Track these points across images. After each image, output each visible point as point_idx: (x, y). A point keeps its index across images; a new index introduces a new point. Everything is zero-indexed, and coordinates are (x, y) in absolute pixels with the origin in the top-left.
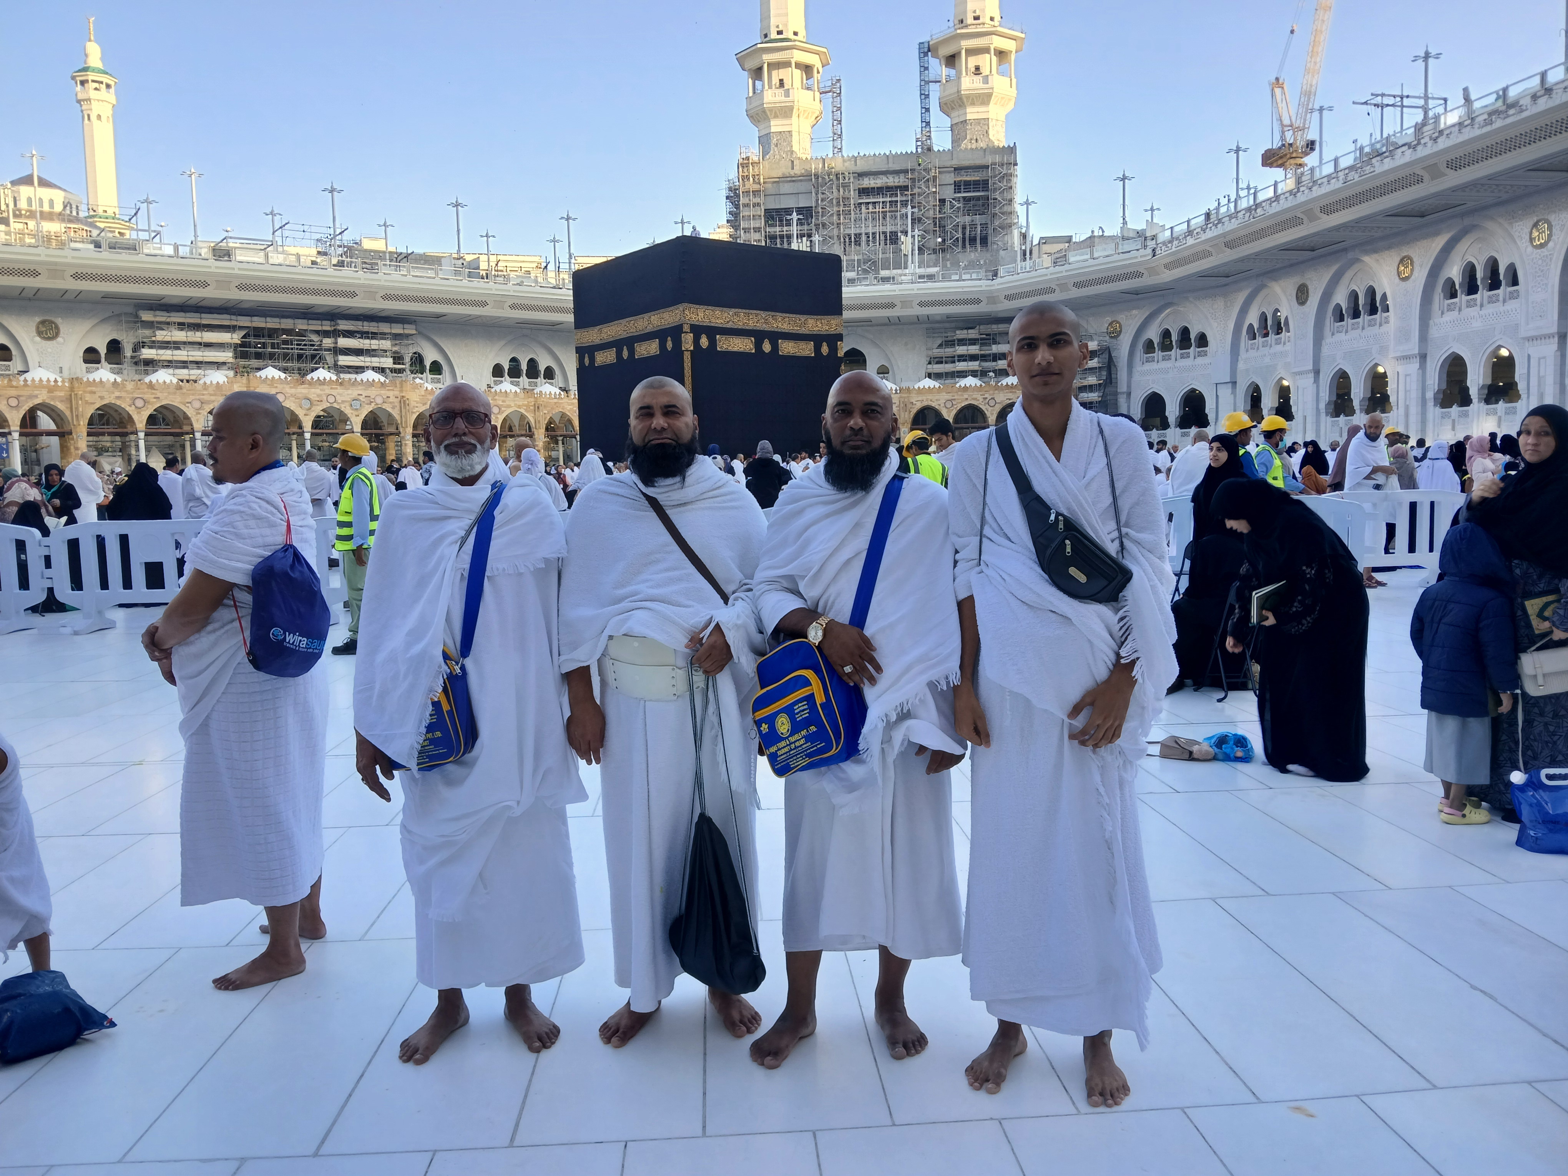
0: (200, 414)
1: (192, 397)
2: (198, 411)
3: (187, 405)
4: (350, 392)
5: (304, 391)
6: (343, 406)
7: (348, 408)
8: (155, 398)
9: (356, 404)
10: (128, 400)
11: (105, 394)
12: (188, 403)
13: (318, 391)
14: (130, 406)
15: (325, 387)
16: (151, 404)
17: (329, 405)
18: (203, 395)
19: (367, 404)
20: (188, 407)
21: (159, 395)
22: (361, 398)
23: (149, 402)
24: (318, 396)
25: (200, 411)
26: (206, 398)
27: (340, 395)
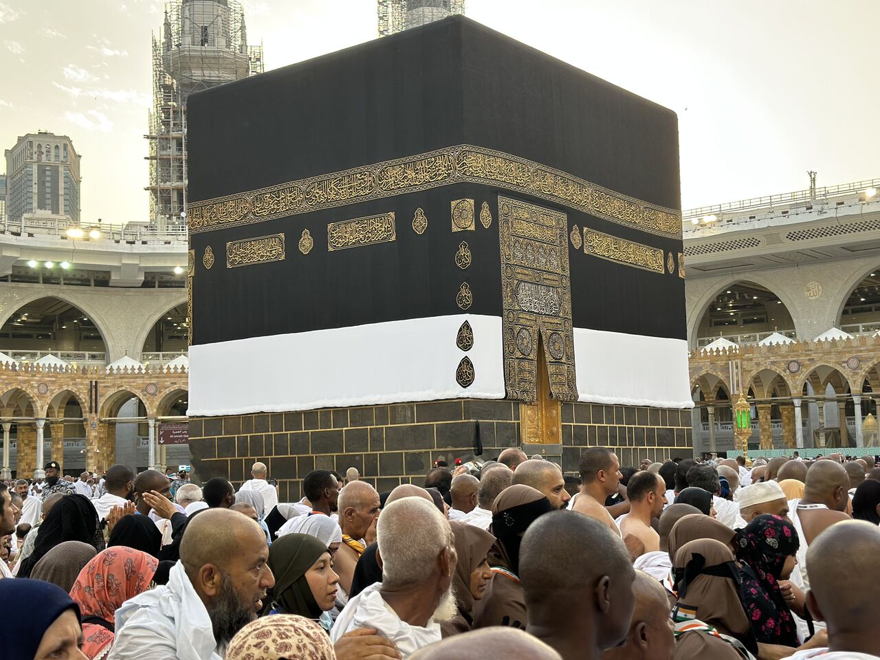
0: (857, 374)
2: (855, 371)
3: (843, 365)
8: (809, 360)
10: (783, 364)
12: (844, 362)
14: (785, 371)
16: (806, 367)
18: (861, 351)
21: (814, 356)
23: (802, 366)
25: (857, 371)
26: (864, 354)
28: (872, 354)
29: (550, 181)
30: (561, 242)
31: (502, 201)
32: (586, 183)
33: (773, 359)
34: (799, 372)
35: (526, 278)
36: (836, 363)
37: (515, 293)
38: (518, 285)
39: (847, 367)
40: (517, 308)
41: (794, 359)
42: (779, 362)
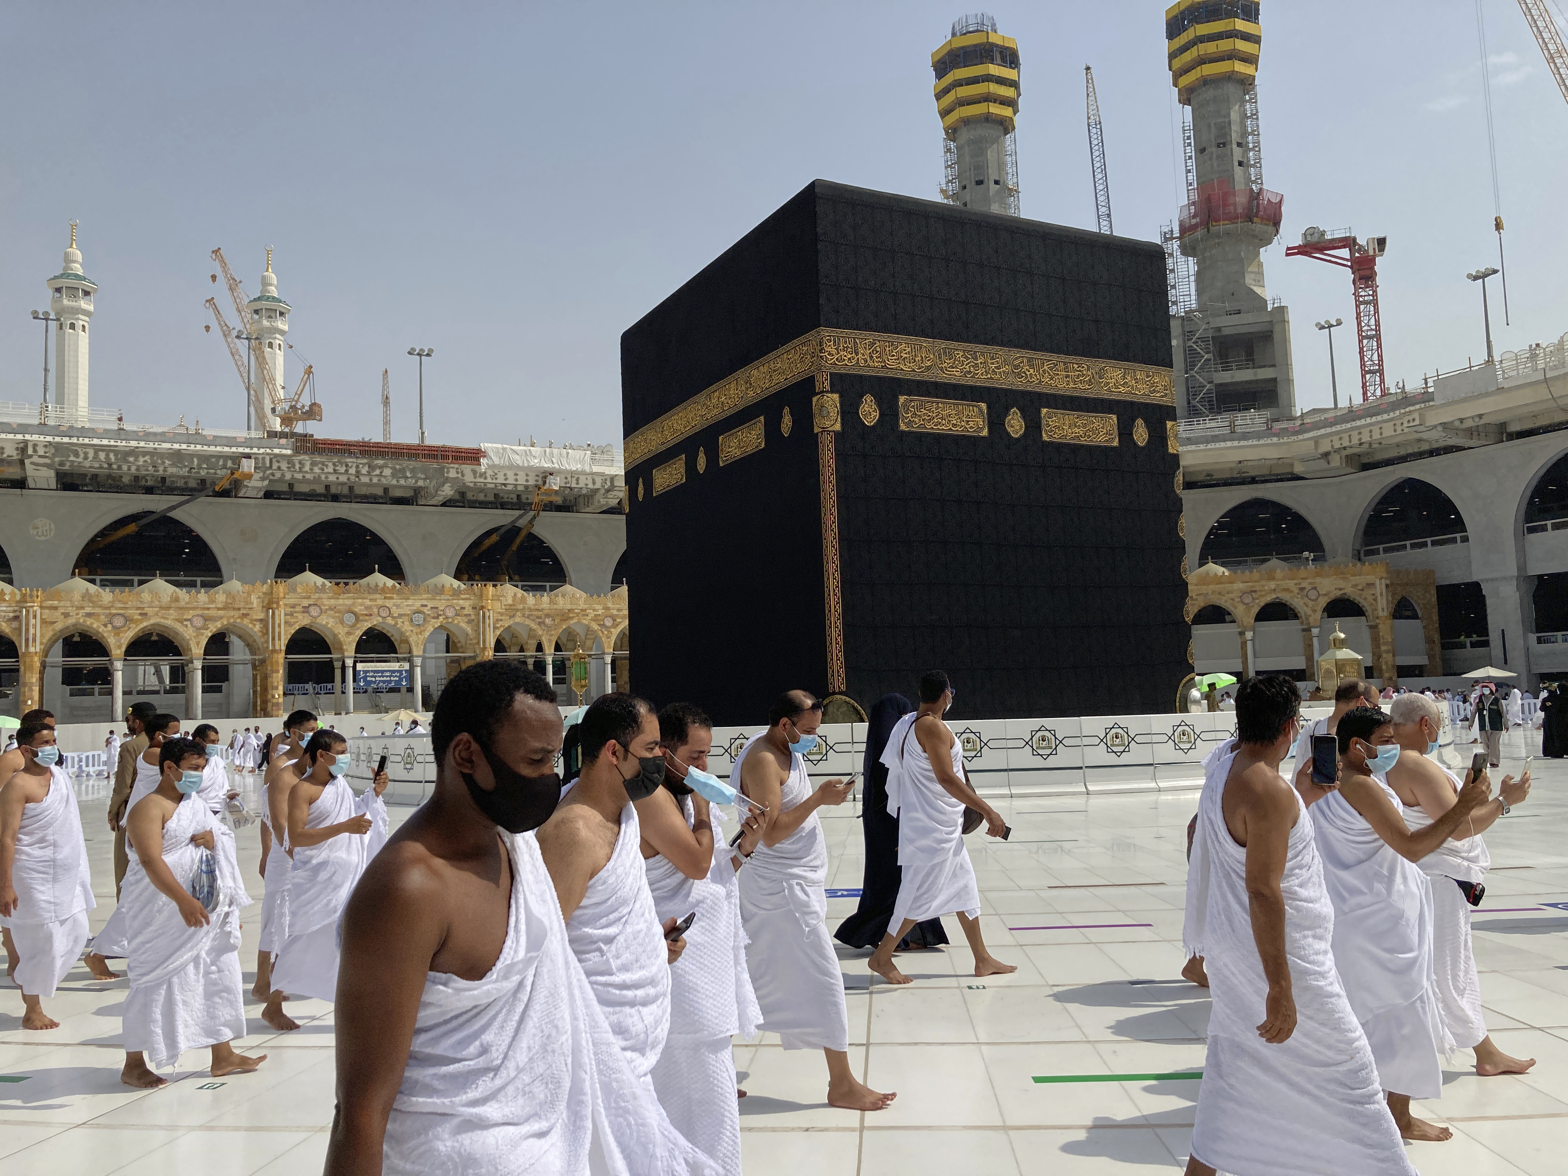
0: (201, 634)
2: (198, 631)
3: (185, 623)
4: (410, 602)
5: (348, 602)
6: (400, 621)
7: (407, 623)
8: (141, 614)
9: (420, 619)
10: (103, 617)
11: (72, 611)
12: (186, 620)
13: (367, 602)
14: (105, 626)
15: (378, 596)
18: (208, 609)
19: (434, 618)
21: (147, 610)
22: (425, 610)
24: (367, 608)
25: (202, 631)
27: (398, 606)
28: (221, 613)
33: (88, 610)
34: (126, 628)
36: (177, 620)
39: (189, 625)
41: (121, 612)
42: (98, 615)
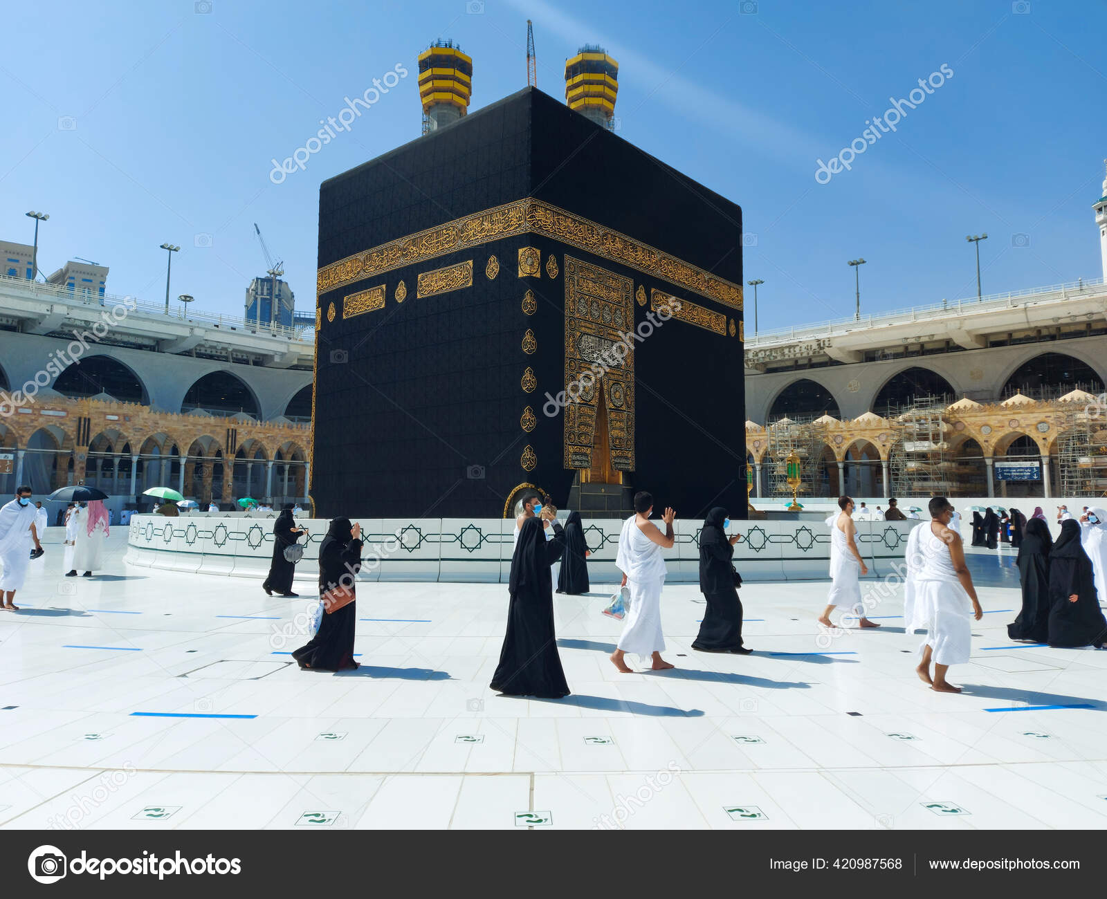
0: (885, 445)
1: (880, 432)
2: (884, 443)
4: (1035, 415)
5: (984, 418)
6: (1027, 430)
7: (1033, 431)
8: (851, 435)
9: (1043, 427)
13: (1000, 417)
16: (848, 441)
17: (1011, 430)
19: (1057, 426)
20: (876, 440)
21: (854, 432)
22: (1050, 420)
23: (845, 439)
24: (999, 422)
25: (886, 443)
27: (1025, 419)
29: (619, 245)
30: (626, 304)
31: (568, 259)
32: (654, 250)
34: (843, 444)
35: (588, 331)
37: (577, 343)
38: (581, 337)
40: (578, 357)
42: (829, 436)
